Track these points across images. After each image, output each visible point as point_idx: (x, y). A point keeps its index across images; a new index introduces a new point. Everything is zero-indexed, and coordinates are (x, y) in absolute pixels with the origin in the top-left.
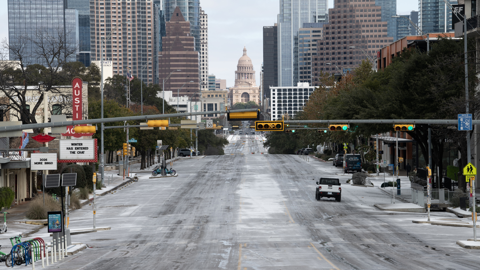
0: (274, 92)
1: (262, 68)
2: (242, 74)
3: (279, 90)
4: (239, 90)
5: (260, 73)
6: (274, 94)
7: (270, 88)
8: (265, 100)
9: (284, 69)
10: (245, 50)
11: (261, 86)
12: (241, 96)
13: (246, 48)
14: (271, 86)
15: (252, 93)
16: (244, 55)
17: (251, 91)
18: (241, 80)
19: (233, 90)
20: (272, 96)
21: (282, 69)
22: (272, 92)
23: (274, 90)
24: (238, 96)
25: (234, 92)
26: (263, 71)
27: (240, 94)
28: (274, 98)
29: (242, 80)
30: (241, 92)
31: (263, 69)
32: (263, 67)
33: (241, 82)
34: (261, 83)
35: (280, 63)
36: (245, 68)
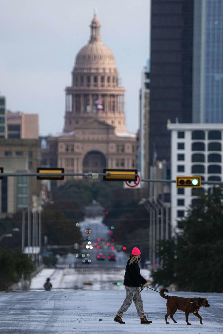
0: (181, 141)
1: (144, 76)
2: (86, 96)
3: (197, 134)
4: (76, 144)
5: (141, 91)
6: (181, 146)
7: (170, 126)
8: (153, 170)
9: (213, 77)
10: (94, 26)
11: (143, 132)
12: (81, 161)
13: (99, 19)
14: (173, 122)
15: (113, 154)
16: (93, 39)
17: (112, 148)
18: (82, 115)
19: (60, 144)
20: (175, 152)
21: (207, 77)
22: (175, 140)
23: (181, 135)
24: (73, 160)
25: (62, 148)
26: (147, 86)
27: (79, 154)
28: (181, 157)
29: (86, 115)
30: (82, 149)
31: (148, 81)
32: (148, 75)
33: (81, 122)
34: (143, 122)
35: (199, 57)
36: (96, 80)
